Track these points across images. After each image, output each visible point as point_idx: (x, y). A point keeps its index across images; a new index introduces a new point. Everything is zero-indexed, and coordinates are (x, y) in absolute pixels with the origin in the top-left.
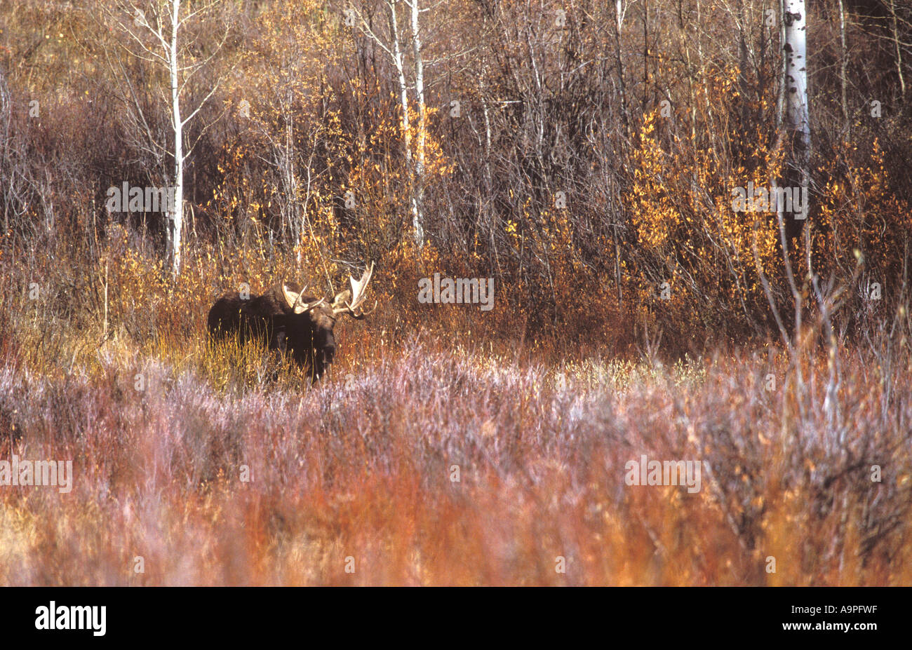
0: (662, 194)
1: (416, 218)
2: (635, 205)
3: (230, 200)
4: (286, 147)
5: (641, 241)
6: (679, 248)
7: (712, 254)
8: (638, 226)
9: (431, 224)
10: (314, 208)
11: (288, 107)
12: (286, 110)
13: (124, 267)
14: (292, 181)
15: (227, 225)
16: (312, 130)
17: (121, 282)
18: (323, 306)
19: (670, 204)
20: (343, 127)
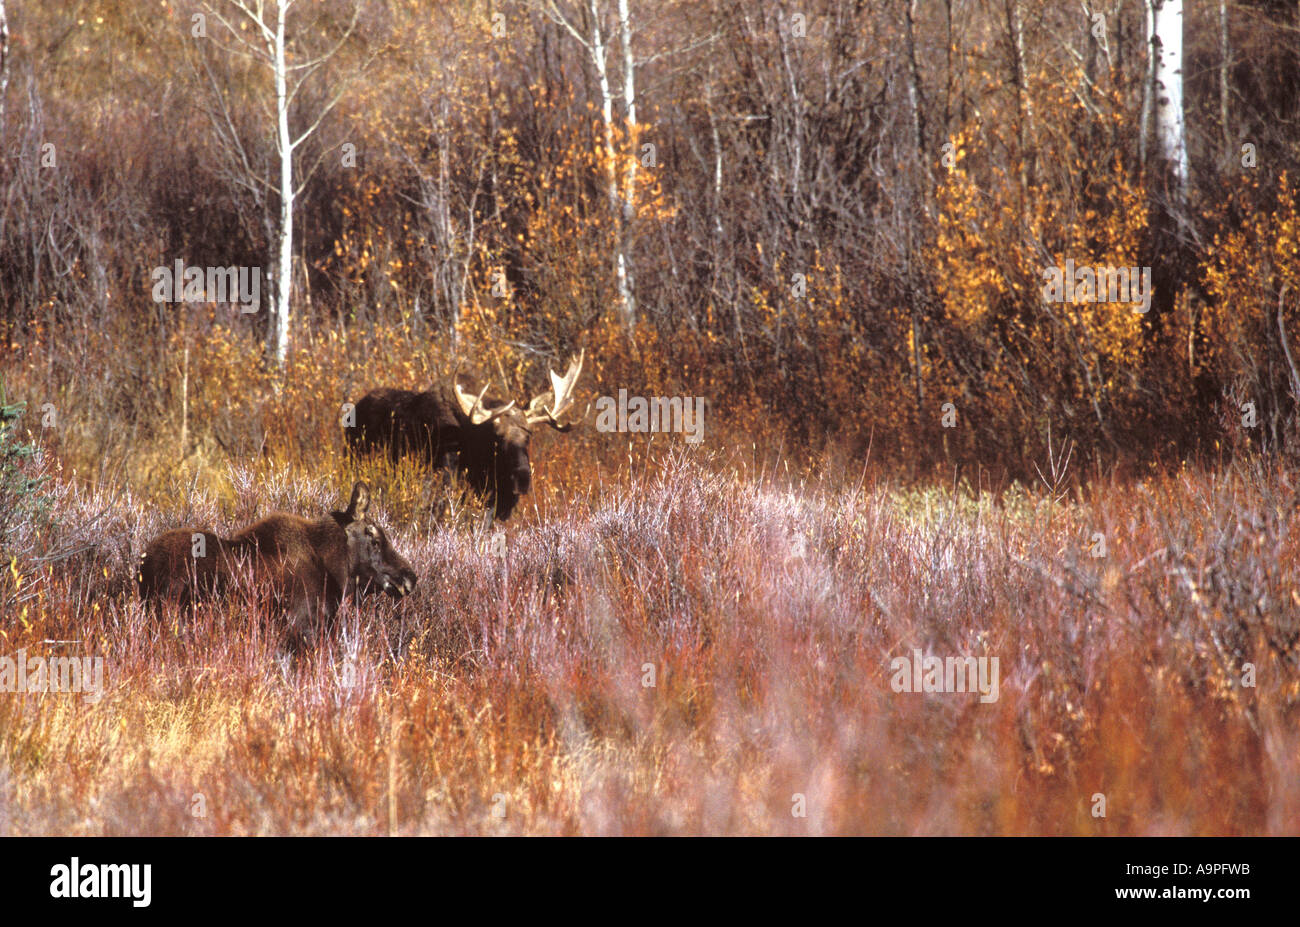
0: (978, 250)
1: (624, 283)
2: (940, 266)
3: (360, 256)
4: (440, 180)
5: (949, 316)
6: (1003, 326)
7: (1051, 335)
8: (944, 295)
9: (645, 291)
10: (478, 267)
11: (442, 123)
12: (439, 127)
13: (210, 352)
14: (448, 228)
15: (356, 292)
16: (476, 157)
17: (206, 372)
18: (513, 413)
19: (990, 264)
20: (520, 152)
